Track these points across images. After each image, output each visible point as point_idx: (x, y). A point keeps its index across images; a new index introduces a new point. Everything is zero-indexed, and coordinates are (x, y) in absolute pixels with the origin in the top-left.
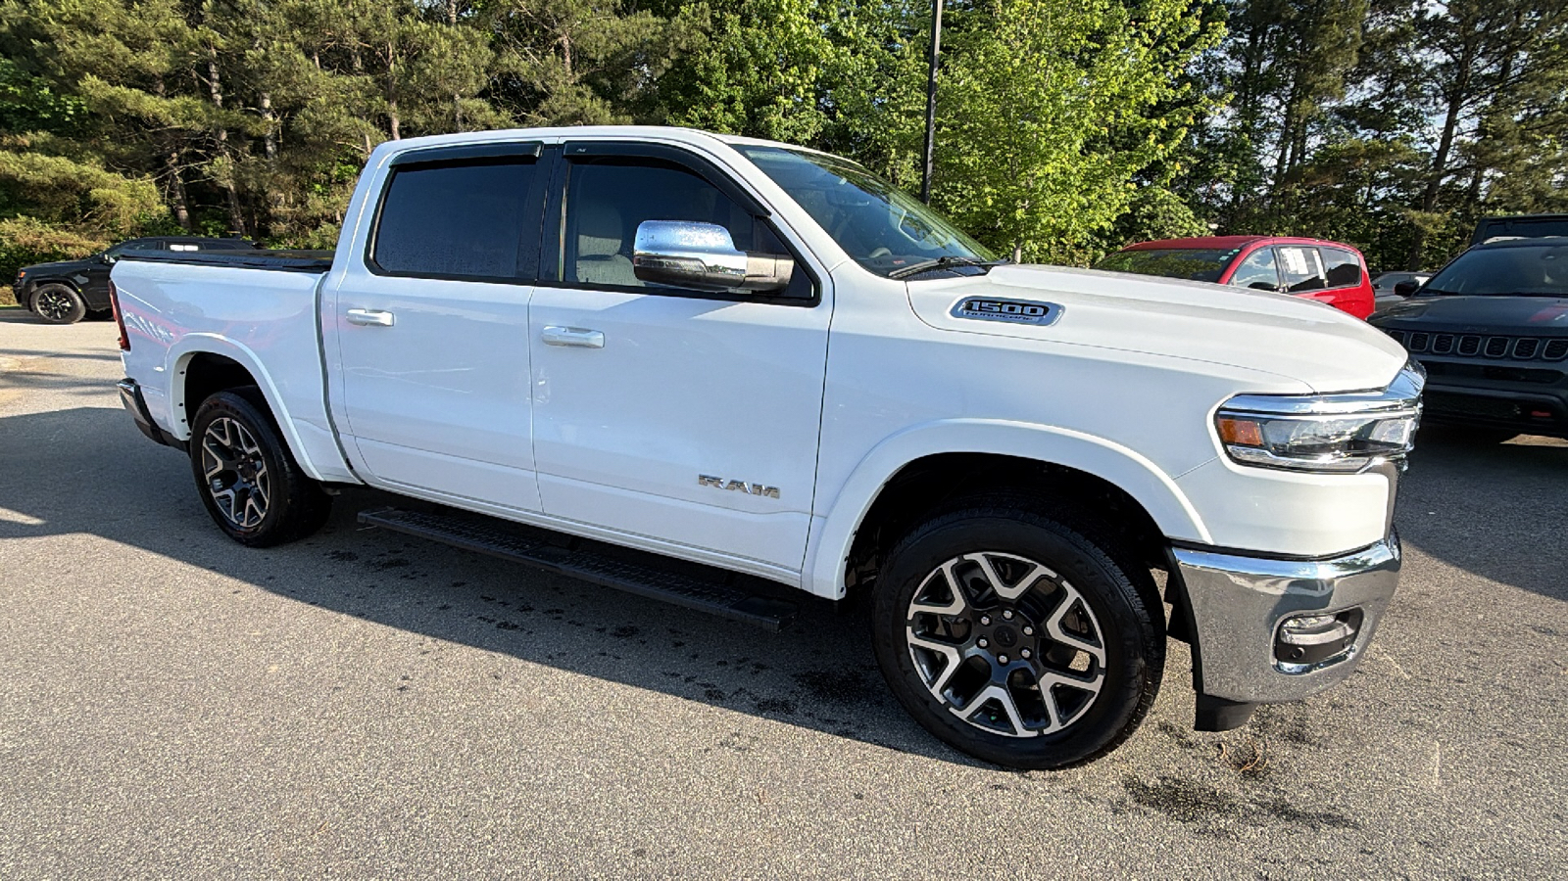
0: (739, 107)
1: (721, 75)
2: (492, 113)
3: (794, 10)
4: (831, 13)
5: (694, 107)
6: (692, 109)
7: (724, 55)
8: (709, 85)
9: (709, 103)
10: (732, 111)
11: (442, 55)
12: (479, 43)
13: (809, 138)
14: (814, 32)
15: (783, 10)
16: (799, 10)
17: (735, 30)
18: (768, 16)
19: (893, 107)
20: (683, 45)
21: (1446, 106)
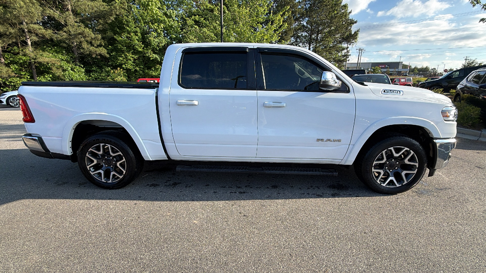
0: (139, 34)
1: (132, 24)
2: (44, 30)
3: (154, 6)
4: (164, 8)
5: (124, 33)
6: (123, 34)
7: (133, 18)
8: (128, 26)
9: (129, 33)
10: (137, 35)
11: (21, 7)
12: (36, 4)
13: (163, 45)
14: (160, 13)
15: (150, 6)
16: (155, 6)
17: (135, 10)
18: (145, 6)
19: (188, 37)
20: (118, 13)
21: (308, 45)
